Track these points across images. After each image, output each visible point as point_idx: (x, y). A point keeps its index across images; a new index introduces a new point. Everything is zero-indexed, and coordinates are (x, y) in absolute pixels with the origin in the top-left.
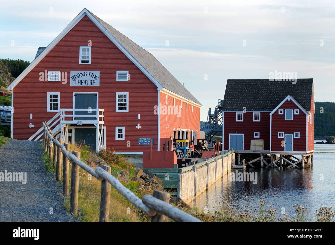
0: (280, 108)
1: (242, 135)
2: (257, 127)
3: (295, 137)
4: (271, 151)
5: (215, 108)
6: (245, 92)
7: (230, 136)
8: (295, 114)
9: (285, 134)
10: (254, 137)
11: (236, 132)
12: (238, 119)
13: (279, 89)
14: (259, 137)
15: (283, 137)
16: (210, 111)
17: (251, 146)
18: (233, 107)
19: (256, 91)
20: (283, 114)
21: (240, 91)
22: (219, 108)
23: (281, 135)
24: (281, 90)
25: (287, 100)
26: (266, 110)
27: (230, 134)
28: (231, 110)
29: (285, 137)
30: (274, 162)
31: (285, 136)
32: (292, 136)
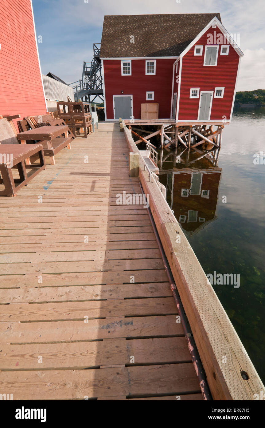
0: (197, 44)
1: (131, 97)
2: (150, 83)
3: (215, 97)
4: (177, 121)
5: (92, 63)
6: (131, 31)
7: (114, 99)
8: (222, 54)
9: (202, 92)
10: (147, 100)
11: (122, 93)
12: (124, 73)
13: (177, 27)
14: (153, 99)
15: (197, 97)
16: (85, 67)
17: (142, 113)
18: (116, 52)
19: (145, 30)
20: (201, 54)
21: (123, 30)
22: (95, 57)
23: (195, 93)
24: (180, 28)
25: (211, 26)
26: (164, 56)
27: (114, 96)
28: (113, 57)
29: (201, 97)
30: (179, 137)
31: (201, 95)
32: (212, 94)
